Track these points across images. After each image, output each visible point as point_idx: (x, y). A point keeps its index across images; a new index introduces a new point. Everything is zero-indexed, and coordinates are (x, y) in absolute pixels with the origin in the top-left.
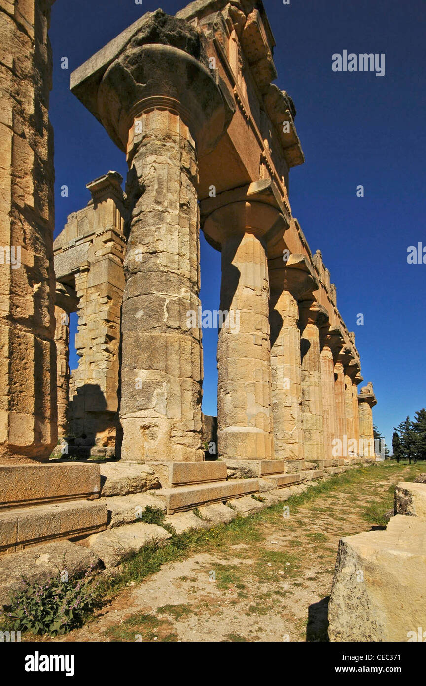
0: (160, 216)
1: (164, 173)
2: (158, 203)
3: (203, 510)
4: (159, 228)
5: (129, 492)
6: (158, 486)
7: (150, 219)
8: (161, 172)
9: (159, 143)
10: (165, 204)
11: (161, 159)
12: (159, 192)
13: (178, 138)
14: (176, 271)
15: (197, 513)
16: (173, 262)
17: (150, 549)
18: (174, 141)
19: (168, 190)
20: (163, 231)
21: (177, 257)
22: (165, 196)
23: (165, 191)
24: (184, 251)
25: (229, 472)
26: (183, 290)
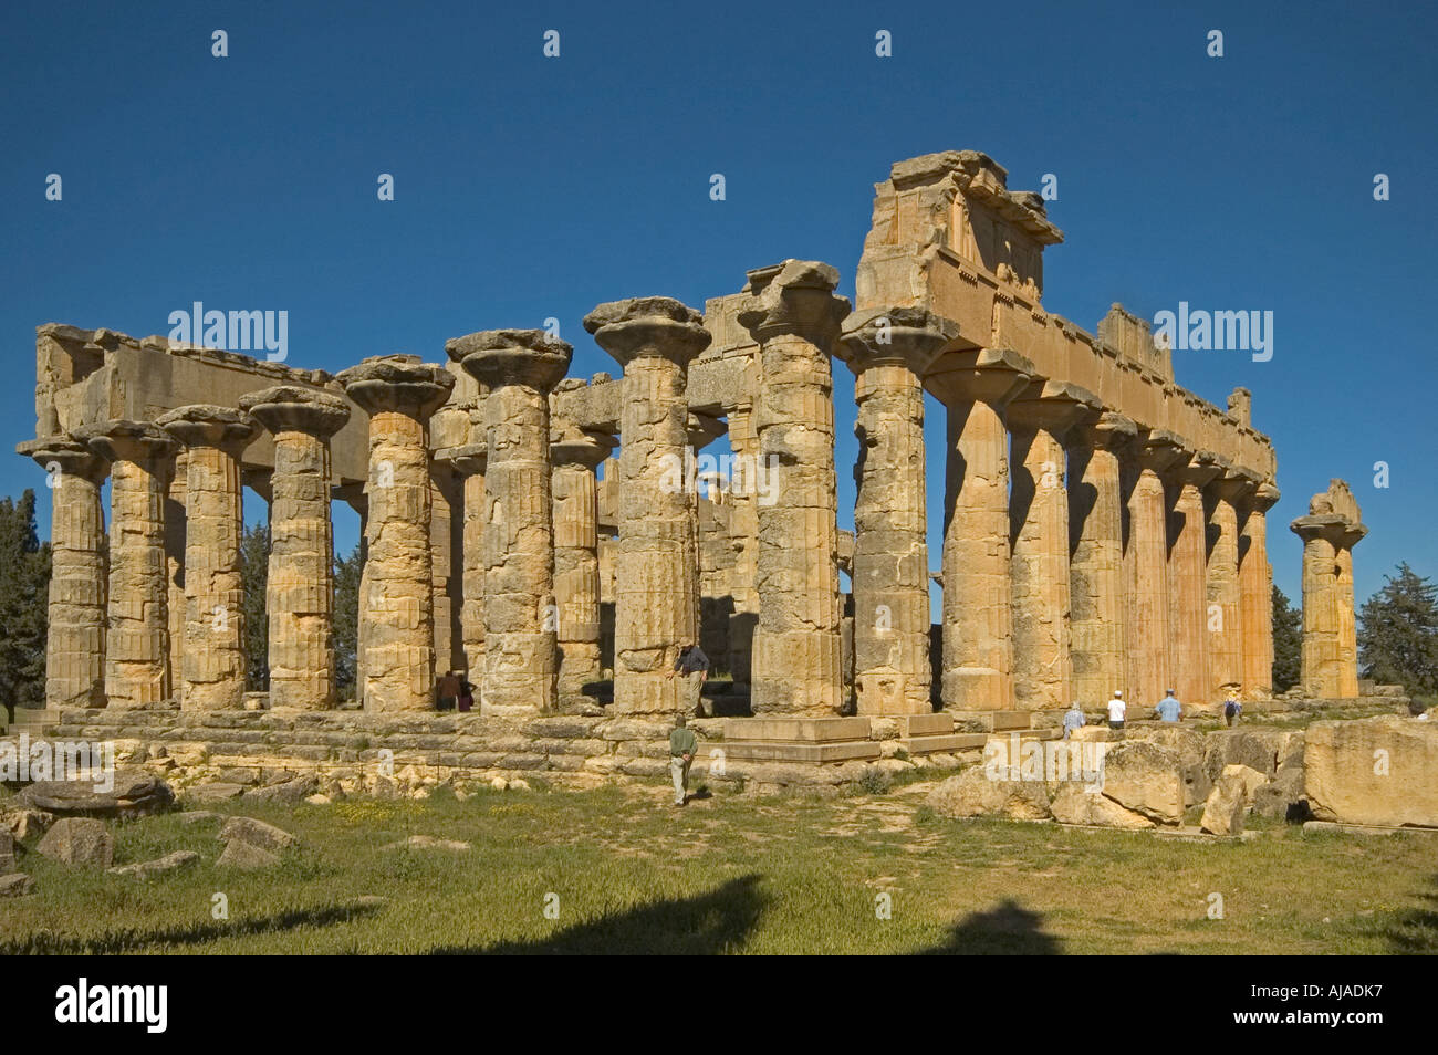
0: (891, 474)
1: (894, 429)
2: (890, 461)
3: (933, 757)
4: (891, 487)
5: (884, 739)
6: (898, 736)
7: (883, 478)
8: (891, 429)
9: (889, 399)
10: (896, 462)
11: (892, 415)
12: (890, 451)
13: (906, 391)
14: (907, 528)
15: (929, 758)
16: (903, 519)
17: (905, 772)
18: (903, 395)
19: (898, 447)
20: (895, 490)
21: (907, 514)
22: (896, 454)
23: (895, 449)
24: (912, 505)
25: (956, 725)
26: (913, 544)
